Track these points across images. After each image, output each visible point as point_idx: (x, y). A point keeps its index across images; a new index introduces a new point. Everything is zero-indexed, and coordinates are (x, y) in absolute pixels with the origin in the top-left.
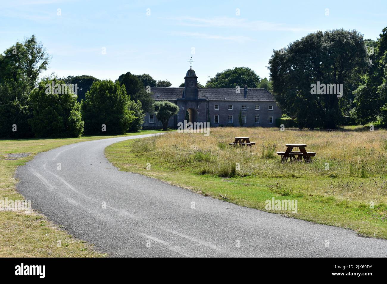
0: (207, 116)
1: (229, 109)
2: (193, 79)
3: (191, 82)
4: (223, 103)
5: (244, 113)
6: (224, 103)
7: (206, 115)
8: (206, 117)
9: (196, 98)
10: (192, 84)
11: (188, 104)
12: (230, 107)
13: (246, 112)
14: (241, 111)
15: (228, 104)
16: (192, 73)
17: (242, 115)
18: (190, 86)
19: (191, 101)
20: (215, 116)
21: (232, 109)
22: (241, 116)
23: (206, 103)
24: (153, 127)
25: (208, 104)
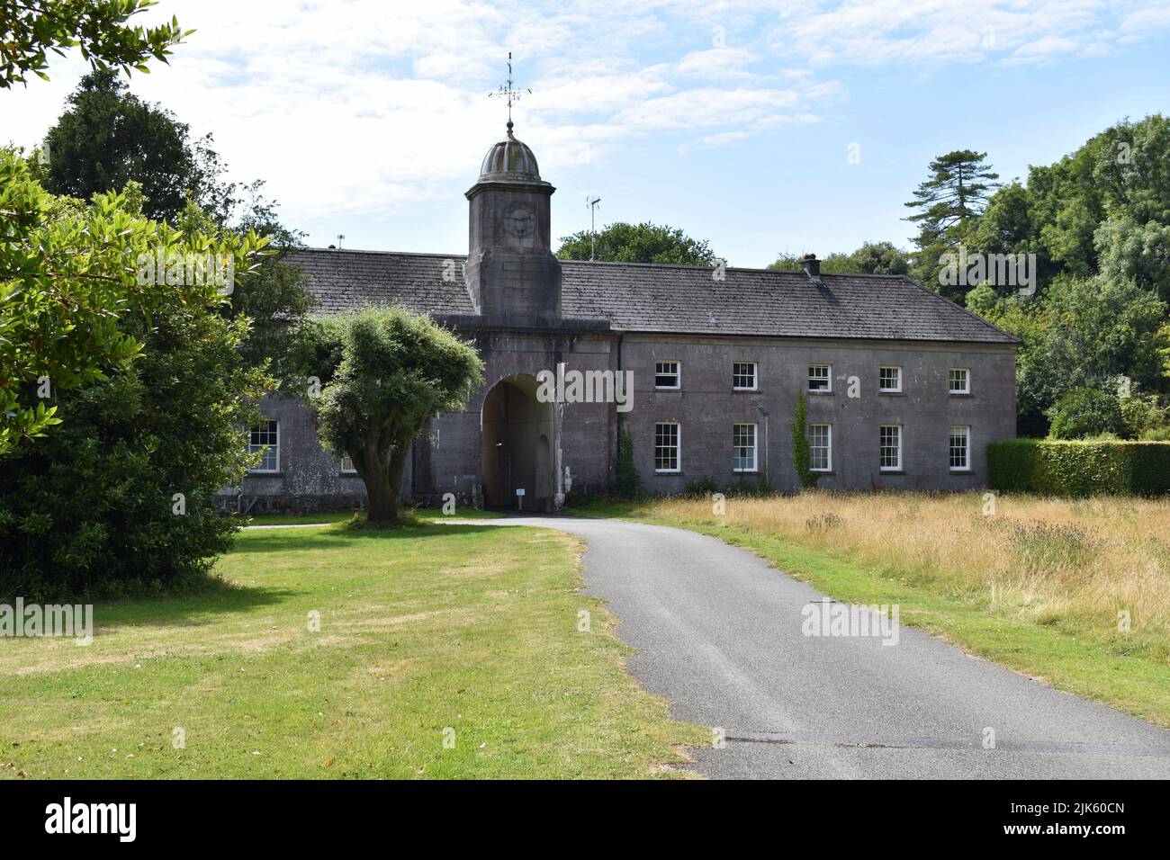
0: (615, 428)
1: (736, 385)
2: (530, 198)
3: (517, 214)
4: (706, 349)
5: (818, 411)
6: (710, 350)
7: (609, 424)
8: (610, 434)
9: (548, 314)
10: (520, 225)
11: (500, 352)
12: (742, 373)
13: (830, 403)
14: (802, 399)
15: (731, 355)
16: (520, 163)
17: (810, 420)
18: (513, 242)
19: (518, 333)
20: (659, 427)
21: (751, 384)
22: (807, 428)
23: (608, 350)
24: (276, 497)
25: (616, 351)
